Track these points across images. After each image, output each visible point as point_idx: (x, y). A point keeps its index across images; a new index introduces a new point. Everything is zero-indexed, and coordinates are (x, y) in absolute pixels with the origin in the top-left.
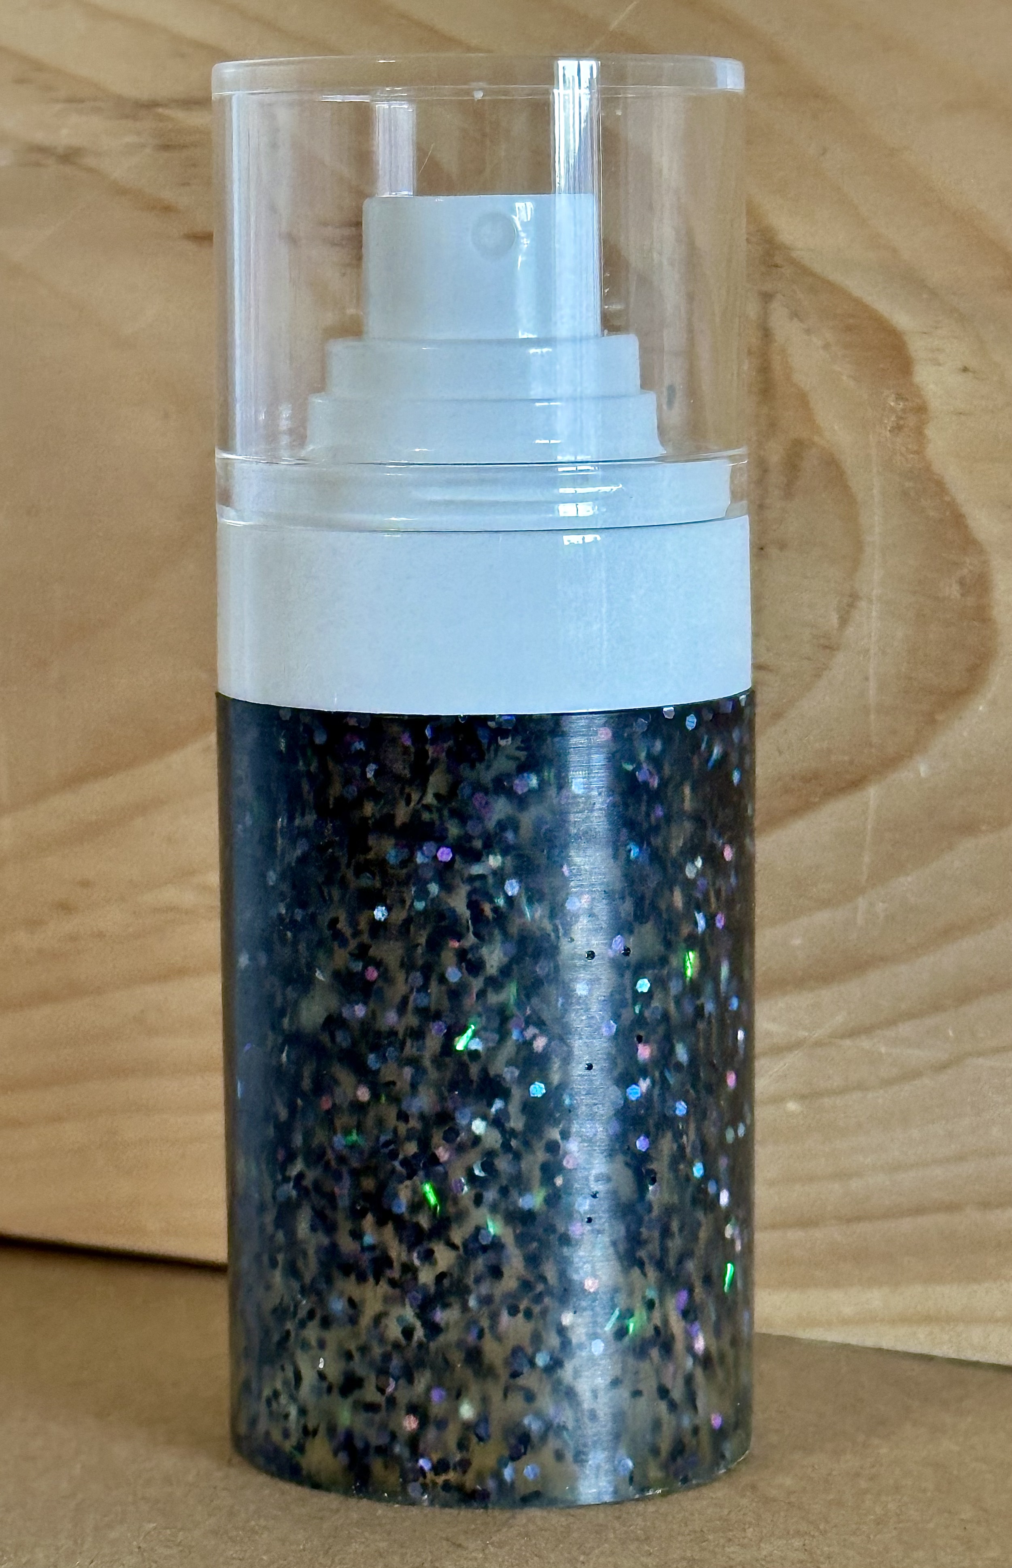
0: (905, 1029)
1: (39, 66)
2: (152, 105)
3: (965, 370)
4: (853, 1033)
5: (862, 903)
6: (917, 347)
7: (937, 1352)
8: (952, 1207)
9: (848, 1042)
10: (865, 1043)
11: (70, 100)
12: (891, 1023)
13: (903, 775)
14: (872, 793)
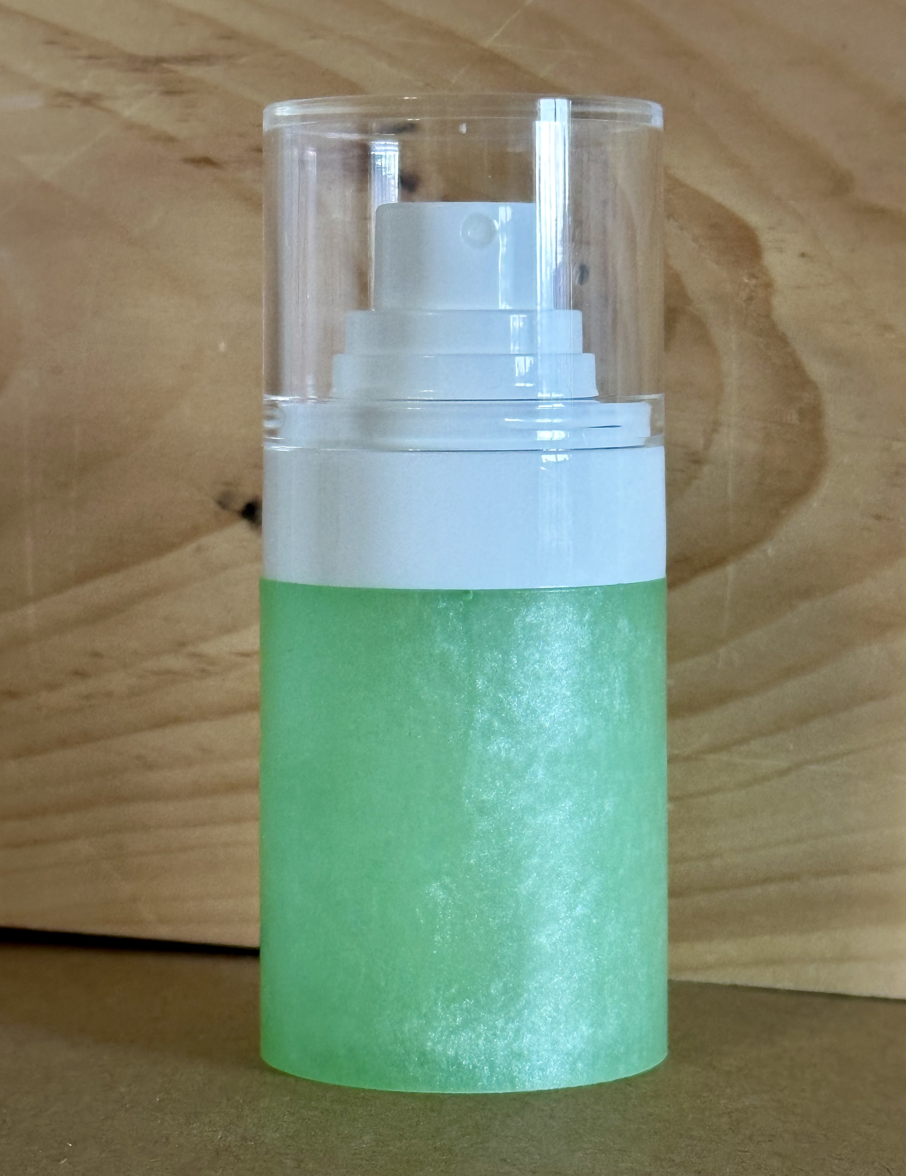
0: (756, 745)
1: (66, 33)
2: (159, 60)
3: (803, 255)
4: (715, 749)
5: (722, 651)
6: (765, 238)
7: (779, 986)
8: (791, 877)
9: (711, 757)
10: (724, 757)
11: (91, 57)
12: (743, 741)
13: (754, 556)
14: (730, 570)
